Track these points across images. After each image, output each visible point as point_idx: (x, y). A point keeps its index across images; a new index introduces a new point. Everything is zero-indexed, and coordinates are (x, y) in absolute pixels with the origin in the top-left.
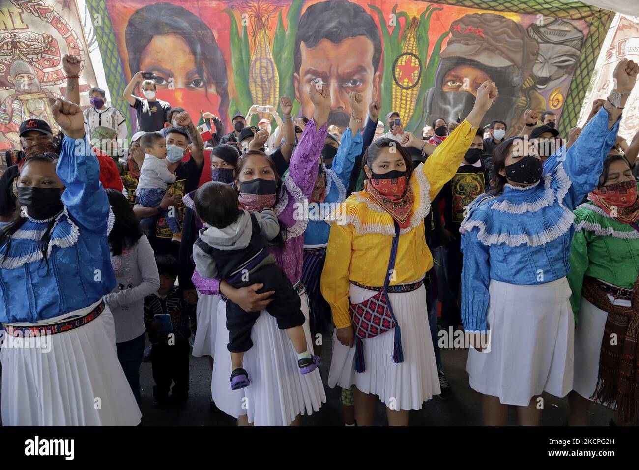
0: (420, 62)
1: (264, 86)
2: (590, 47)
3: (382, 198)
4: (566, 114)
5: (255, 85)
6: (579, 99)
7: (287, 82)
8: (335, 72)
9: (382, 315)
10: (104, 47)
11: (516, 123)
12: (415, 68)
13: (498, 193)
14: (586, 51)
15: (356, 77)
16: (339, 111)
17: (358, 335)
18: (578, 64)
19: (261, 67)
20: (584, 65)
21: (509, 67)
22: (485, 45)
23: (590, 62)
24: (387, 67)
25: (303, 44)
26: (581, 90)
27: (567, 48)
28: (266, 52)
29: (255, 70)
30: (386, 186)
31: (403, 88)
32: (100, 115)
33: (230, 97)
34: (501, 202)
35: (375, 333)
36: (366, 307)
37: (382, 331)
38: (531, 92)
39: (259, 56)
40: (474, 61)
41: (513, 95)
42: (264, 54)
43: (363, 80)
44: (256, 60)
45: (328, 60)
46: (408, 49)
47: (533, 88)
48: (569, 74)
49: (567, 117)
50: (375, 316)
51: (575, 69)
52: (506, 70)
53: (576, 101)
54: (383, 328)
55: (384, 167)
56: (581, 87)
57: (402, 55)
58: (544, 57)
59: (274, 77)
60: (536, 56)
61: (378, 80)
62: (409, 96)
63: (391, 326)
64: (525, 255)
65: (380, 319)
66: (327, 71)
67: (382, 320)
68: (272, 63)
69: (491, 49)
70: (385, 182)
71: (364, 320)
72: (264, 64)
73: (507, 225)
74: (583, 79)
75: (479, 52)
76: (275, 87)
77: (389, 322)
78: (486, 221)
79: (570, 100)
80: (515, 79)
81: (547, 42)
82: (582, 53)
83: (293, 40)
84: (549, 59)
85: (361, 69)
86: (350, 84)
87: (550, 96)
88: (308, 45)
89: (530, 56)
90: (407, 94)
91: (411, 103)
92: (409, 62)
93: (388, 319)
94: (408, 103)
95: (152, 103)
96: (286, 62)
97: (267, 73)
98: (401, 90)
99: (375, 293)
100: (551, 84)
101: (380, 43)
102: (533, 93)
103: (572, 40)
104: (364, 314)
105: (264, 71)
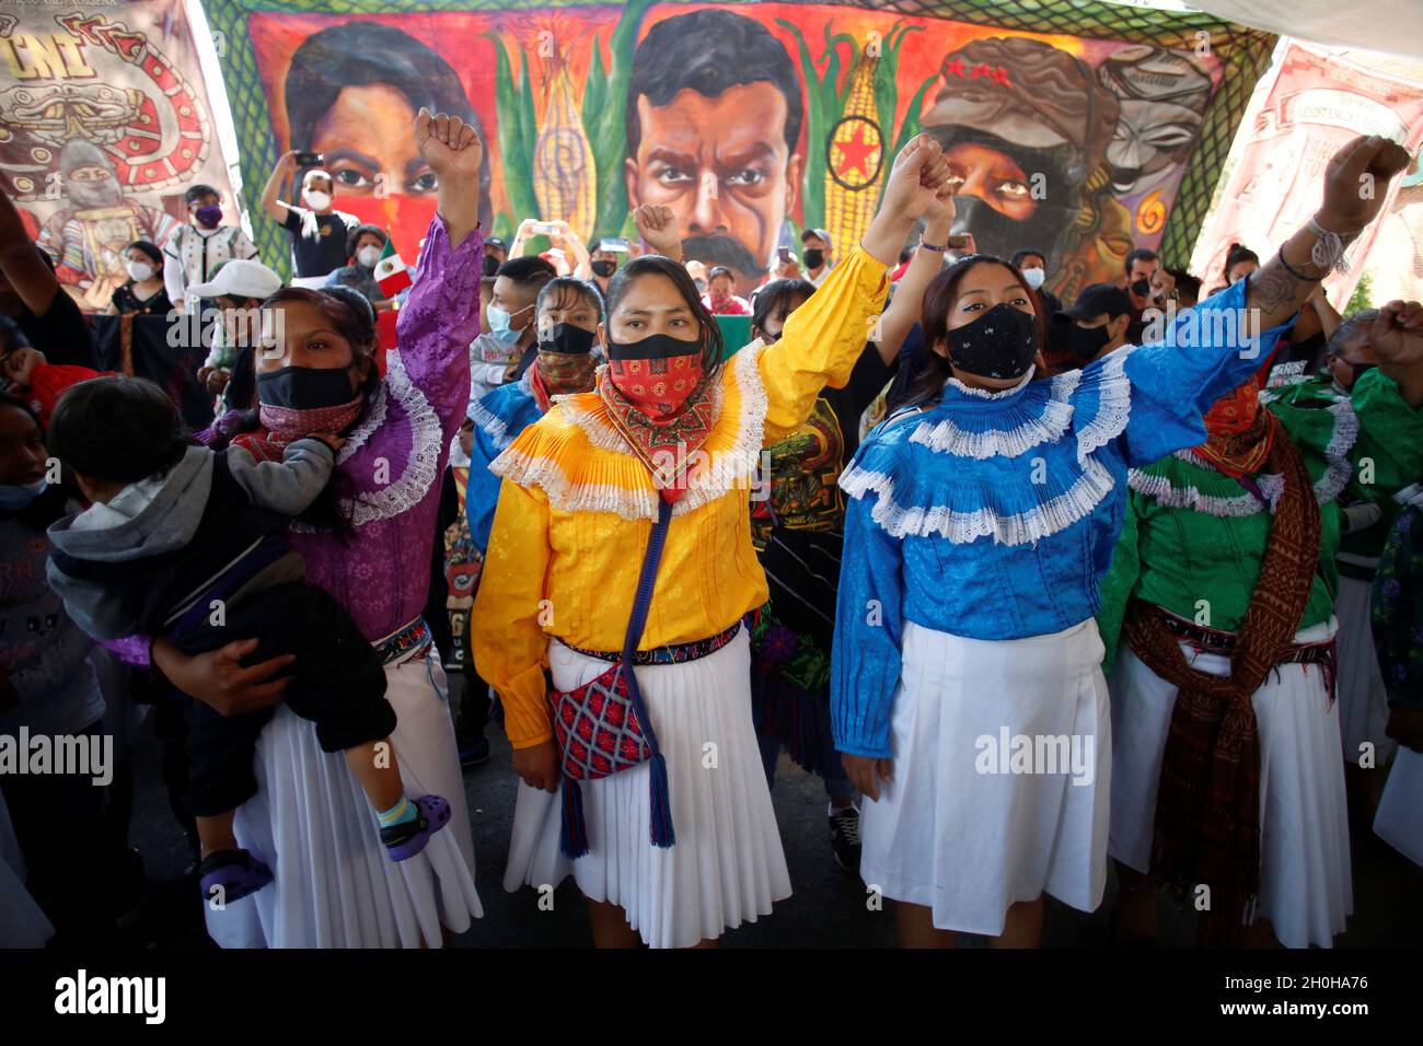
0: (881, 135)
1: (564, 186)
2: (1224, 108)
3: (626, 413)
4: (1169, 243)
5: (547, 185)
6: (1196, 212)
7: (612, 178)
8: (710, 154)
9: (620, 726)
10: (240, 111)
11: (1071, 261)
12: (870, 148)
13: (931, 399)
14: (1214, 117)
15: (752, 166)
16: (719, 234)
17: (566, 771)
18: (1198, 142)
19: (558, 147)
20: (1210, 144)
21: (1058, 147)
22: (1012, 102)
23: (1223, 139)
24: (814, 143)
25: (643, 101)
26: (1201, 195)
27: (1178, 109)
28: (568, 118)
29: (546, 154)
30: (640, 378)
31: (847, 187)
32: (205, 241)
33: (496, 208)
34: (936, 423)
35: (604, 769)
36: (581, 704)
37: (621, 767)
38: (1102, 198)
39: (553, 125)
40: (989, 135)
41: (1067, 205)
42: (563, 119)
43: (767, 172)
44: (548, 134)
45: (695, 130)
46: (856, 109)
47: (1107, 190)
48: (1179, 162)
49: (1170, 250)
50: (600, 728)
51: (1190, 152)
52: (1053, 153)
53: (1191, 217)
54: (621, 760)
55: (635, 324)
56: (1201, 189)
57: (844, 121)
58: (1129, 127)
59: (583, 167)
60: (1113, 126)
61: (795, 170)
62: (861, 204)
63: (642, 756)
64: (989, 566)
65: (614, 736)
66: (693, 153)
67: (619, 739)
68: (579, 138)
69: (1024, 112)
70: (635, 367)
71: (578, 738)
72: (565, 141)
73: (945, 486)
74: (1205, 173)
75: (999, 116)
76: (587, 188)
77: (637, 745)
78: (894, 474)
79: (1178, 216)
80: (1071, 171)
81: (1136, 97)
82: (1206, 121)
83: (623, 92)
84: (1141, 131)
85: (761, 150)
86: (741, 180)
87: (1140, 206)
88: (655, 102)
89: (1102, 124)
90: (856, 199)
91: (864, 219)
92: (858, 135)
93: (635, 737)
94: (859, 218)
95: (323, 219)
96: (610, 137)
97: (571, 158)
98: (844, 192)
99: (603, 667)
100: (1143, 182)
101: (800, 95)
102: (1107, 200)
103: (1187, 93)
104: (576, 722)
105: (564, 154)
